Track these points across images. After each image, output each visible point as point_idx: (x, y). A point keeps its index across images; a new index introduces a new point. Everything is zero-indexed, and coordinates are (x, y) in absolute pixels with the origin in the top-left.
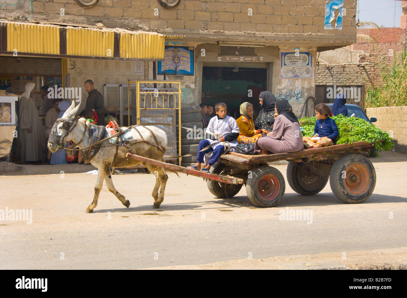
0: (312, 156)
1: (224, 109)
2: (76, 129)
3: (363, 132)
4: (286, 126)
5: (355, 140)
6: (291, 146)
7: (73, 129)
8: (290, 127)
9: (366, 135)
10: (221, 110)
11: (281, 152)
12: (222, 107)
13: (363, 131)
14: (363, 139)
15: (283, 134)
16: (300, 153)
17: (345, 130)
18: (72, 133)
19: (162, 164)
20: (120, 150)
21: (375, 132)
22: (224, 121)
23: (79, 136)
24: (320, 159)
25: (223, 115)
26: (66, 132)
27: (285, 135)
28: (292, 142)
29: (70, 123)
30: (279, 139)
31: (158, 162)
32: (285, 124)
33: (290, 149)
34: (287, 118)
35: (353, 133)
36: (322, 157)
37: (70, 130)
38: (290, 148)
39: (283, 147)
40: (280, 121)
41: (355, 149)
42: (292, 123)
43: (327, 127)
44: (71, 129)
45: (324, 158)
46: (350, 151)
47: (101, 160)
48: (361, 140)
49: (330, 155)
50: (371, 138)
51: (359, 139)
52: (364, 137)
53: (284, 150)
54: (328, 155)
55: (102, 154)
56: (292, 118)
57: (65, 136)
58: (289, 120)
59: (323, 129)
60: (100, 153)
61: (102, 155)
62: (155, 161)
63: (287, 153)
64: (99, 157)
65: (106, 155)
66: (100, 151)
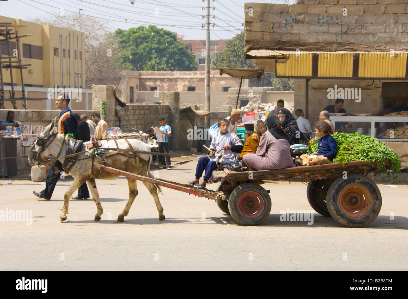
0: (308, 175)
1: (226, 124)
2: (53, 144)
3: (364, 151)
4: (270, 142)
5: (353, 159)
6: (272, 162)
7: (49, 144)
8: (273, 144)
9: (366, 154)
10: (223, 124)
11: (263, 169)
12: (224, 121)
13: (364, 149)
14: (362, 158)
15: (267, 151)
16: (284, 171)
17: (345, 148)
18: (48, 148)
19: (136, 176)
20: (96, 162)
21: (378, 151)
22: (225, 136)
23: (56, 150)
24: (318, 179)
25: (224, 129)
26: (42, 149)
27: (269, 152)
28: (274, 159)
29: (45, 139)
30: (263, 156)
31: (133, 175)
32: (268, 140)
33: (271, 166)
34: (272, 134)
35: (353, 152)
36: (320, 176)
37: (46, 146)
38: (271, 164)
39: (264, 164)
40: (265, 137)
41: (361, 170)
42: (276, 140)
43: (325, 145)
44: (47, 144)
45: (322, 178)
46: (355, 172)
47: (78, 173)
48: (360, 159)
49: (330, 175)
50: (371, 158)
51: (358, 158)
52: (364, 156)
53: (265, 167)
54: (327, 175)
55: (78, 167)
56: (279, 134)
57: (41, 152)
58: (274, 136)
59: (322, 147)
60: (77, 167)
61: (79, 169)
62: (129, 174)
63: (268, 170)
64: (76, 170)
65: (82, 168)
66: (77, 164)
